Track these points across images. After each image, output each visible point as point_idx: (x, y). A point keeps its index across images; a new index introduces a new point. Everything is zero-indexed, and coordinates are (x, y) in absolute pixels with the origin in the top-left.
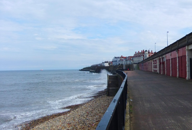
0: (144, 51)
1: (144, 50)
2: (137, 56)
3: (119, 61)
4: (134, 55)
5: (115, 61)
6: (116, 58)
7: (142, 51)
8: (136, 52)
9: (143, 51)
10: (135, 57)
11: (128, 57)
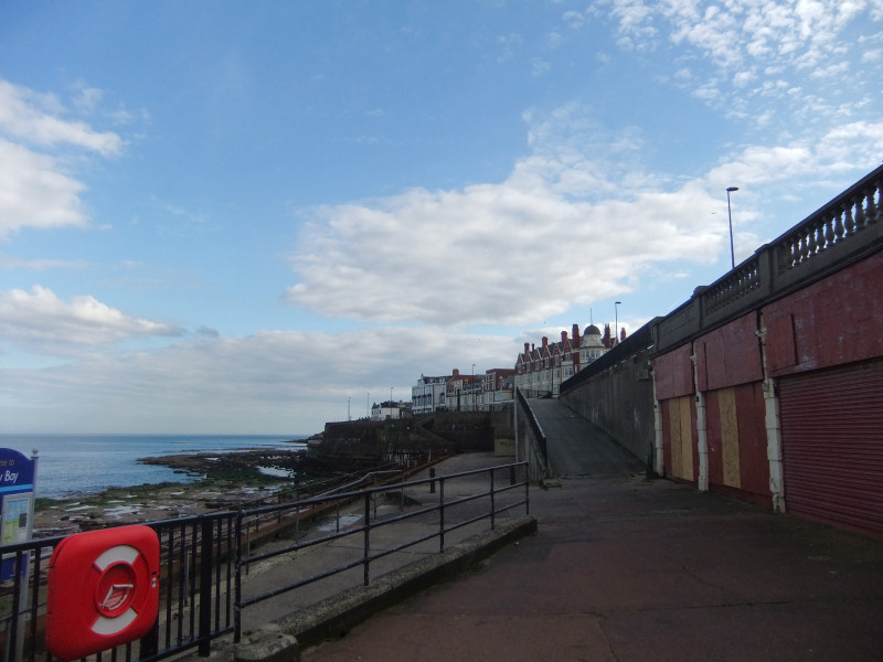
0: (581, 333)
1: (575, 328)
2: (533, 365)
3: (442, 394)
4: (519, 361)
5: (424, 396)
6: (426, 380)
7: (564, 334)
8: (527, 345)
9: (570, 336)
10: (524, 372)
11: (488, 372)
